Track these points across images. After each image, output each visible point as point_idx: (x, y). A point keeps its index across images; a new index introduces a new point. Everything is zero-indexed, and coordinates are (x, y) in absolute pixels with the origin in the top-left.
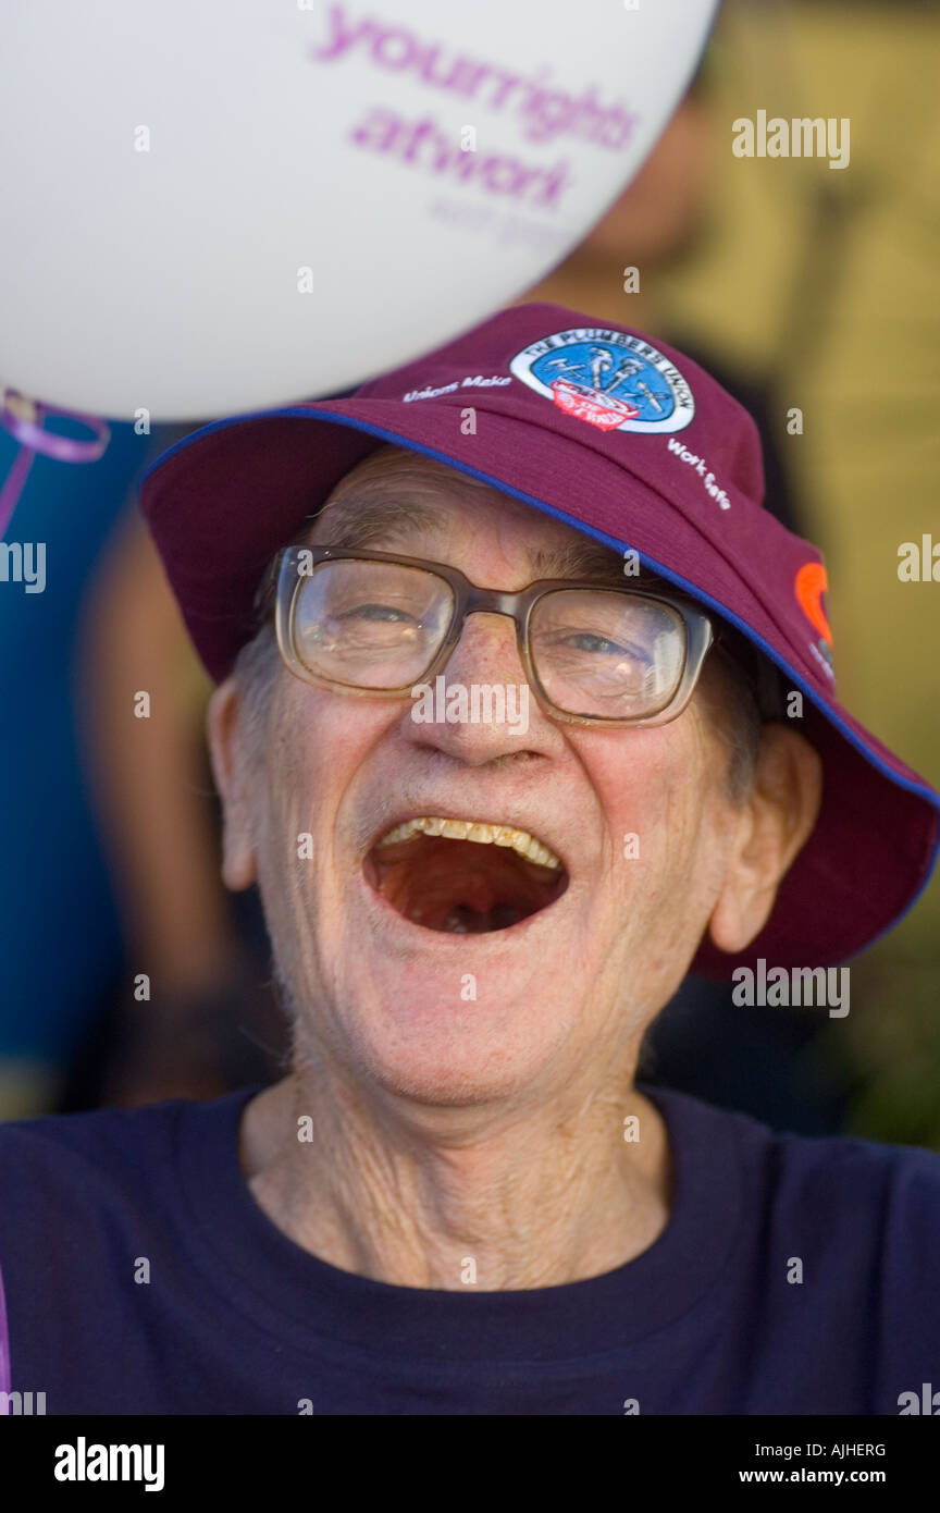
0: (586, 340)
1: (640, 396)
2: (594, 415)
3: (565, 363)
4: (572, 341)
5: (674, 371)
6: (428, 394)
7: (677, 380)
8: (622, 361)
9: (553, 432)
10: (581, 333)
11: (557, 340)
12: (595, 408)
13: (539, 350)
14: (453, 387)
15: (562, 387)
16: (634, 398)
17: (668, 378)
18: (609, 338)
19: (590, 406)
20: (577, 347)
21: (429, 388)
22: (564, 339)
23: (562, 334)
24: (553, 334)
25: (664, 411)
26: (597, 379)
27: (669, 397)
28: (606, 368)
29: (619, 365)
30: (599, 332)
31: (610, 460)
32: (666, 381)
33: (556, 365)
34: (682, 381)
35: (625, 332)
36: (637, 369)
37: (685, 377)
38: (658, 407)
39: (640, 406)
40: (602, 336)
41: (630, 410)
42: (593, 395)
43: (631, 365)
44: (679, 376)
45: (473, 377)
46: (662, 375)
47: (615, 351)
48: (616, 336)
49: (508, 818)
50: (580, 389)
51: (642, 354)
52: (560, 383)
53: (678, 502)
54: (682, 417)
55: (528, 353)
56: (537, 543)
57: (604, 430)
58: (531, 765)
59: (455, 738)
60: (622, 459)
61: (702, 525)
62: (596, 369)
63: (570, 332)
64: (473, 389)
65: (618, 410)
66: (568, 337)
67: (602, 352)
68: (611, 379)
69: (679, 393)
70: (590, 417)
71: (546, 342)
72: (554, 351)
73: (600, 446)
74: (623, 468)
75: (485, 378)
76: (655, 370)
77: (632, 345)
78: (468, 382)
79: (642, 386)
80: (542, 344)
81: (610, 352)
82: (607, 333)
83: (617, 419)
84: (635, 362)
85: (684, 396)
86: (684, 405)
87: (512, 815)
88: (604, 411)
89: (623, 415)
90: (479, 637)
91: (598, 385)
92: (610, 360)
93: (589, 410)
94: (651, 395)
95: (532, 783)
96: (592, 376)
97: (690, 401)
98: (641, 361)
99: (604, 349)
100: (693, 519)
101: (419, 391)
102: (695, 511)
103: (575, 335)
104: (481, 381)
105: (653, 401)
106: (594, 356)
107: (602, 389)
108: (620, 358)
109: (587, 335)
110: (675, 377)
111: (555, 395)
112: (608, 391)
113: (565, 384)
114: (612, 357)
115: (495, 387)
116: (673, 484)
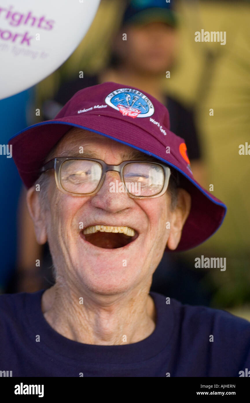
0: (123, 92)
1: (140, 106)
2: (131, 114)
3: (119, 99)
4: (119, 92)
5: (147, 98)
6: (84, 111)
7: (148, 101)
8: (133, 97)
9: (121, 120)
10: (121, 90)
11: (115, 92)
12: (130, 112)
13: (111, 96)
14: (91, 109)
15: (120, 107)
16: (139, 107)
17: (146, 100)
18: (129, 91)
19: (129, 111)
20: (121, 94)
21: (85, 109)
22: (117, 92)
23: (117, 90)
24: (114, 91)
25: (147, 110)
26: (128, 103)
27: (147, 106)
28: (130, 99)
29: (133, 98)
30: (126, 89)
31: (137, 126)
32: (145, 101)
33: (117, 100)
34: (149, 101)
35: (133, 88)
36: (137, 99)
37: (150, 100)
38: (145, 109)
39: (141, 109)
40: (127, 90)
41: (139, 111)
42: (129, 108)
43: (135, 98)
44: (148, 100)
45: (97, 106)
46: (144, 100)
47: (131, 94)
48: (130, 90)
49: (123, 224)
50: (125, 106)
51: (138, 94)
52: (120, 105)
53: (155, 136)
54: (151, 111)
55: (108, 97)
56: (123, 152)
57: (134, 118)
58: (127, 210)
59: (108, 207)
60: (140, 126)
61: (161, 140)
62: (127, 99)
63: (118, 90)
64: (97, 109)
65: (136, 111)
66: (118, 91)
67: (128, 95)
68: (132, 102)
69: (149, 104)
70: (130, 115)
71: (113, 93)
72: (115, 96)
73: (134, 123)
74: (140, 128)
75: (100, 106)
76: (142, 99)
77: (135, 92)
78: (95, 107)
79: (140, 103)
80: (111, 94)
81: (130, 95)
82: (128, 89)
83: (136, 114)
84: (137, 97)
85: (150, 105)
86: (151, 108)
87: (124, 223)
88: (132, 113)
89: (138, 113)
90: (111, 179)
91: (129, 105)
92: (130, 97)
93: (129, 112)
94: (143, 106)
95: (128, 215)
96: (127, 102)
97: (152, 106)
98: (138, 96)
99: (128, 94)
100: (159, 140)
101: (82, 110)
102: (159, 137)
103: (120, 91)
104: (99, 107)
105: (143, 108)
106: (126, 96)
107: (130, 106)
108: (133, 96)
109: (123, 90)
110: (147, 100)
111: (120, 109)
112: (132, 106)
113: (121, 106)
114: (131, 96)
115: (103, 108)
116: (153, 131)
